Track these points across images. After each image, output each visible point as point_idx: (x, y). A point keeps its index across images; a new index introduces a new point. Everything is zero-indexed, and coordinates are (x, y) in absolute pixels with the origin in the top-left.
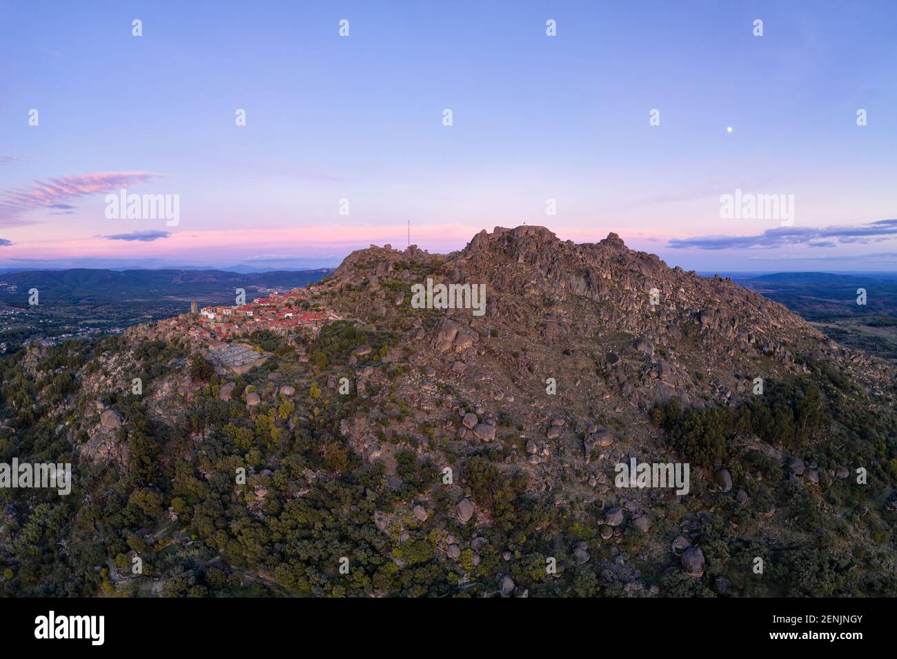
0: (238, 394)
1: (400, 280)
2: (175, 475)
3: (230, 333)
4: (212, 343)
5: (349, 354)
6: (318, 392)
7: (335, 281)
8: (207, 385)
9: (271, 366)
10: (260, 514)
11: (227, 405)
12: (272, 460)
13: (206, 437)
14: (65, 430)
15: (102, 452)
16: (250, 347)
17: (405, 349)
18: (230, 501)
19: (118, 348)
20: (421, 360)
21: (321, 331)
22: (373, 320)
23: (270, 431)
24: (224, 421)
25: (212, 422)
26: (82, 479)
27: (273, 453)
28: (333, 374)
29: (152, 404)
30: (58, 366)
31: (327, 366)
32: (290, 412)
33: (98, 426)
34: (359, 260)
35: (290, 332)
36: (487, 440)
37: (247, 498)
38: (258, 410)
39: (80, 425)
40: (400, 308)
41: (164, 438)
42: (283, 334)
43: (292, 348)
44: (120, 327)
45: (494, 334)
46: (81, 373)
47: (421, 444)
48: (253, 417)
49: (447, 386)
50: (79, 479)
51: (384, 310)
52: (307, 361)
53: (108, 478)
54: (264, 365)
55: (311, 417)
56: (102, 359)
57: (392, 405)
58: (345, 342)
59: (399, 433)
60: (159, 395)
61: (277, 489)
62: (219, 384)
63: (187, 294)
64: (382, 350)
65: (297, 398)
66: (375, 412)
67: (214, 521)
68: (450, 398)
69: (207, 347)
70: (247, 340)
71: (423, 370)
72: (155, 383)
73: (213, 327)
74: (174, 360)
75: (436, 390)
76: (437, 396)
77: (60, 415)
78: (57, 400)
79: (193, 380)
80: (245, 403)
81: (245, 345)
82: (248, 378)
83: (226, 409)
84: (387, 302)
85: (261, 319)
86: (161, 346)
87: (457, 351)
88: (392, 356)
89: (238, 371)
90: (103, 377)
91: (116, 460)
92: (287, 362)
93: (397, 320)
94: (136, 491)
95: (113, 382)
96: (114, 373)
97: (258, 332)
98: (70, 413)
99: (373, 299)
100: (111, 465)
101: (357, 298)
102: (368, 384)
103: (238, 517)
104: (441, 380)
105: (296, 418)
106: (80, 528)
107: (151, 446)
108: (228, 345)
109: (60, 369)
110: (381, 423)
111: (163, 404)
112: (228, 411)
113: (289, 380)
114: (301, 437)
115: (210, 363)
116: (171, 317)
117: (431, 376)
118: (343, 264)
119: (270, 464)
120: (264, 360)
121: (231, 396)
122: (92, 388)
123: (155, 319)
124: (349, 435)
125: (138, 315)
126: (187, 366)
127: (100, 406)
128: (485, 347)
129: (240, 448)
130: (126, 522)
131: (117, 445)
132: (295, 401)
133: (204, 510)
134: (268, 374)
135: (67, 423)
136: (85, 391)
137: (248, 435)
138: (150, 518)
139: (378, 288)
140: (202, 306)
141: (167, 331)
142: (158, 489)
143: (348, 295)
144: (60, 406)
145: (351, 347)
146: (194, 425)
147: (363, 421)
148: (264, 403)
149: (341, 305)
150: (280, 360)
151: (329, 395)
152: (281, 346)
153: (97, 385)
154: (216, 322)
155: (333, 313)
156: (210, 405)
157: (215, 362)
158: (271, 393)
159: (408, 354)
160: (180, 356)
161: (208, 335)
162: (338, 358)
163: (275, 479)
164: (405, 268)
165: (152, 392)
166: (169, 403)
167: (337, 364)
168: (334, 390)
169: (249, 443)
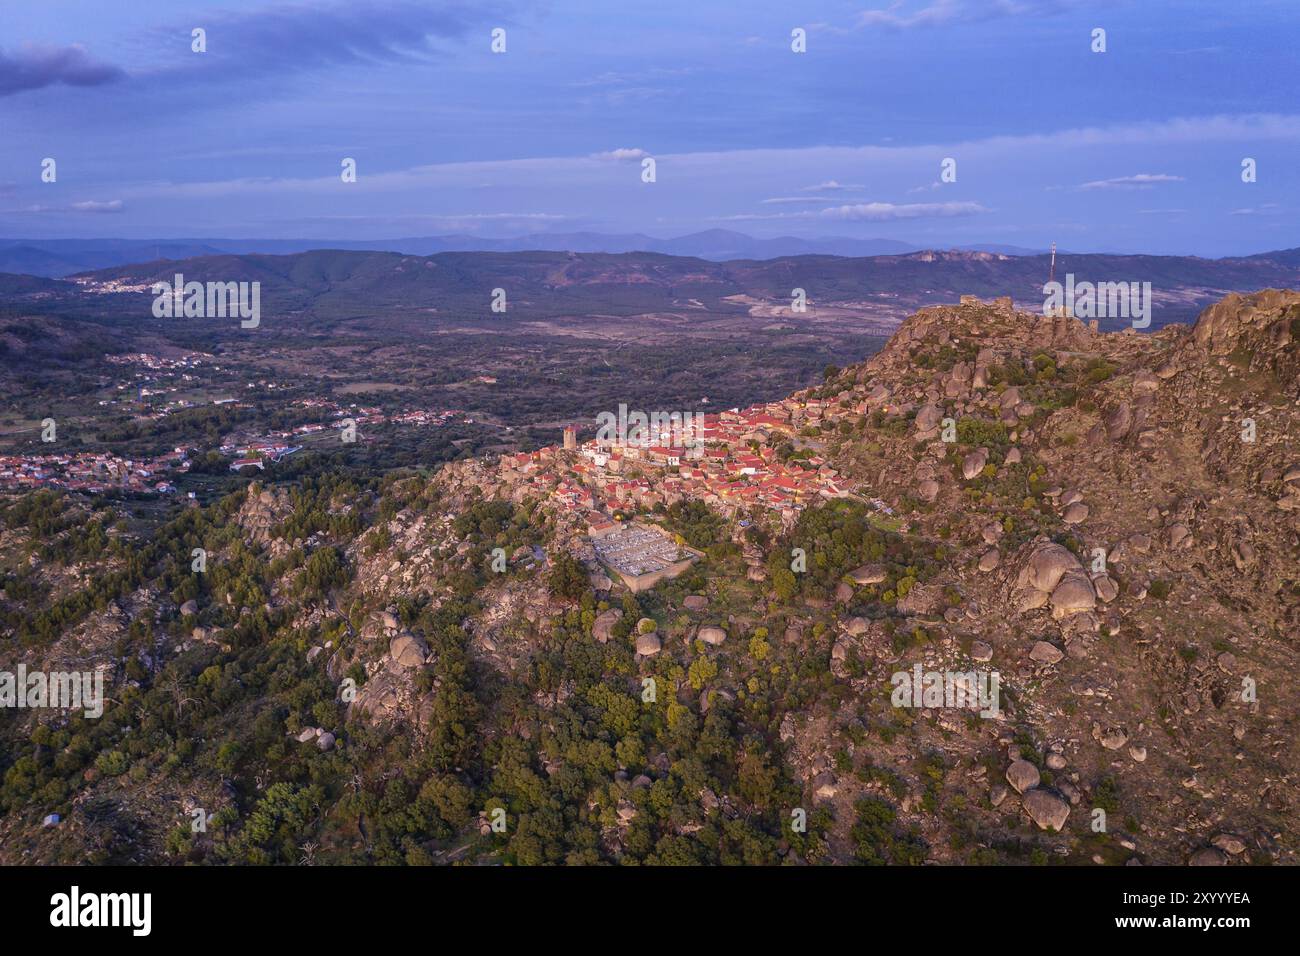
0: (625, 633)
3: (631, 502)
4: (595, 521)
8: (575, 608)
9: (692, 582)
11: (603, 650)
12: (658, 761)
13: (559, 701)
14: (325, 656)
15: (387, 705)
16: (666, 533)
17: (946, 590)
18: (576, 818)
19: (424, 505)
20: (969, 621)
21: (800, 520)
23: (665, 708)
24: (594, 679)
25: (574, 678)
26: (349, 748)
27: (662, 748)
28: (800, 616)
29: (479, 632)
30: (311, 531)
31: (792, 597)
32: (707, 679)
33: (385, 659)
35: (740, 514)
37: (602, 818)
38: (654, 665)
39: (353, 651)
41: (492, 695)
42: (728, 515)
43: (739, 548)
46: (355, 549)
47: (912, 794)
50: (344, 747)
51: (934, 489)
52: (761, 578)
53: (392, 750)
54: (682, 575)
55: (741, 694)
56: (395, 528)
59: (877, 762)
60: (493, 616)
61: (651, 813)
62: (595, 609)
64: (901, 584)
65: (727, 653)
66: (849, 709)
67: (544, 846)
68: (1002, 718)
69: (585, 528)
70: (661, 518)
71: (966, 644)
72: (487, 591)
73: (601, 485)
74: (525, 548)
77: (316, 627)
78: (312, 600)
79: (552, 594)
80: (633, 650)
81: (656, 527)
82: (646, 603)
83: (599, 658)
85: (695, 474)
86: (503, 514)
87: (1054, 616)
88: (917, 601)
89: (634, 585)
90: (396, 565)
91: (409, 721)
92: (724, 576)
94: (433, 779)
95: (414, 575)
96: (417, 560)
97: (684, 503)
98: (335, 625)
99: (918, 459)
100: (401, 729)
101: (888, 451)
102: (851, 651)
103: (581, 848)
105: (715, 692)
107: (470, 709)
108: (625, 526)
109: (315, 537)
110: (850, 735)
111: (497, 633)
112: (603, 661)
113: (719, 615)
115: (583, 569)
117: (979, 659)
119: (652, 767)
120: (684, 566)
121: (612, 633)
122: (376, 582)
126: (544, 567)
127: (390, 622)
129: (610, 729)
130: (411, 826)
131: (414, 696)
132: (720, 659)
133: (533, 825)
134: (684, 596)
135: (328, 645)
136: (362, 585)
137: (628, 710)
138: (447, 825)
140: (584, 439)
141: (518, 481)
142: (469, 779)
143: (872, 439)
144: (315, 612)
145: (851, 561)
146: (543, 678)
148: (667, 654)
149: (853, 462)
150: (714, 569)
151: (782, 656)
152: (721, 539)
153: (385, 578)
154: (608, 474)
155: (834, 478)
156: (575, 647)
157: (593, 566)
158: (681, 637)
159: (948, 601)
160: (537, 541)
161: (589, 501)
162: (817, 583)
163: (653, 794)
165: (482, 608)
166: (509, 632)
167: (812, 595)
168: (795, 648)
169: (627, 725)
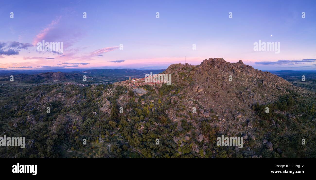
0: (140, 101)
1: (183, 72)
2: (121, 119)
3: (139, 85)
4: (134, 87)
5: (169, 92)
6: (160, 102)
7: (166, 72)
8: (132, 98)
9: (149, 94)
10: (141, 133)
11: (137, 103)
12: (146, 119)
13: (130, 111)
15: (105, 110)
16: (144, 89)
17: (184, 91)
18: (134, 128)
19: (112, 87)
20: (189, 94)
21: (162, 86)
22: (176, 83)
23: (147, 111)
24: (135, 107)
25: (132, 107)
26: (99, 115)
27: (147, 117)
28: (165, 97)
29: (118, 101)
30: (98, 90)
31: (163, 95)
32: (153, 107)
33: (105, 104)
34: (172, 67)
35: (154, 86)
36: (207, 117)
37: (138, 128)
38: (144, 105)
39: (101, 103)
40: (183, 80)
42: (152, 86)
43: (154, 90)
44: (113, 82)
45: (209, 87)
46: (103, 92)
47: (188, 118)
48: (143, 107)
49: (196, 102)
50: (98, 115)
51: (179, 80)
52: (158, 93)
53: (105, 116)
54: (147, 94)
55: (158, 108)
56: (108, 89)
57: (181, 106)
58: (168, 89)
59: (182, 114)
60: (120, 99)
61: (147, 127)
62: (135, 98)
63: (129, 75)
64: (178, 91)
65: (155, 103)
66: (176, 108)
67: (128, 132)
68: (196, 105)
69: (133, 88)
70: (143, 87)
71: (189, 97)
72: (119, 96)
73: (134, 83)
74: (125, 91)
75: (193, 103)
76: (193, 104)
79: (129, 96)
80: (141, 103)
82: (142, 97)
84: (180, 78)
86: (122, 87)
87: (199, 92)
88: (181, 93)
89: (140, 95)
90: (108, 93)
91: (108, 112)
92: (153, 93)
93: (182, 83)
94: (111, 121)
95: (110, 95)
96: (110, 93)
97: (146, 85)
99: (176, 77)
100: (106, 113)
102: (174, 100)
103: (135, 133)
104: (194, 100)
105: (154, 108)
106: (96, 126)
108: (138, 88)
110: (177, 111)
111: (121, 101)
112: (137, 105)
113: (153, 98)
114: (155, 113)
115: (133, 92)
116: (124, 80)
117: (191, 99)
118: (168, 68)
119: (146, 120)
120: (147, 93)
121: (138, 101)
122: (105, 95)
123: (121, 81)
124: (168, 114)
125: (117, 80)
126: (127, 93)
127: (106, 100)
128: (206, 91)
129: (139, 115)
130: (107, 128)
131: (109, 109)
132: (154, 104)
133: (127, 129)
134: (148, 96)
136: (103, 96)
137: (141, 112)
138: (113, 128)
139: (177, 74)
140: (132, 78)
141: (124, 84)
142: (116, 121)
145: (170, 90)
146: (128, 107)
147: (172, 110)
148: (146, 104)
150: (151, 93)
151: (163, 103)
152: (152, 89)
156: (132, 103)
157: (134, 92)
158: (148, 101)
159: (185, 92)
160: (126, 90)
161: (133, 85)
162: (166, 93)
163: (147, 124)
164: (185, 69)
165: (119, 98)
166: (122, 101)
167: (166, 95)
168: (165, 101)
169: (141, 114)
